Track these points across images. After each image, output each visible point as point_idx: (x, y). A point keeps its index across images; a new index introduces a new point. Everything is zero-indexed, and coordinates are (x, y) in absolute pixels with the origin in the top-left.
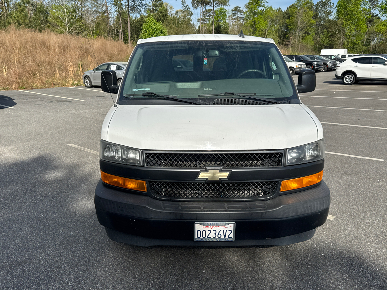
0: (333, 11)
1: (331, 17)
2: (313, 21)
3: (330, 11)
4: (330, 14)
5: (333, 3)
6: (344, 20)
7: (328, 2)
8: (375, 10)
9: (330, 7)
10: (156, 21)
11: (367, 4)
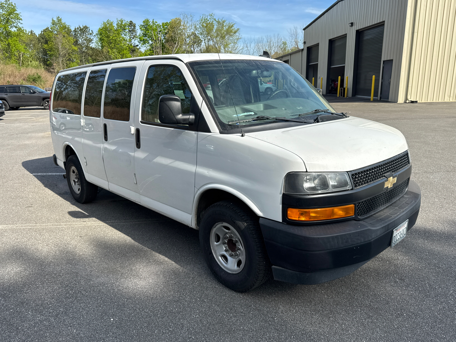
0: (93, 39)
1: (93, 45)
2: (76, 48)
3: (90, 38)
4: (91, 41)
5: (92, 31)
6: (109, 48)
7: (87, 29)
8: (135, 40)
9: (89, 34)
11: (127, 34)
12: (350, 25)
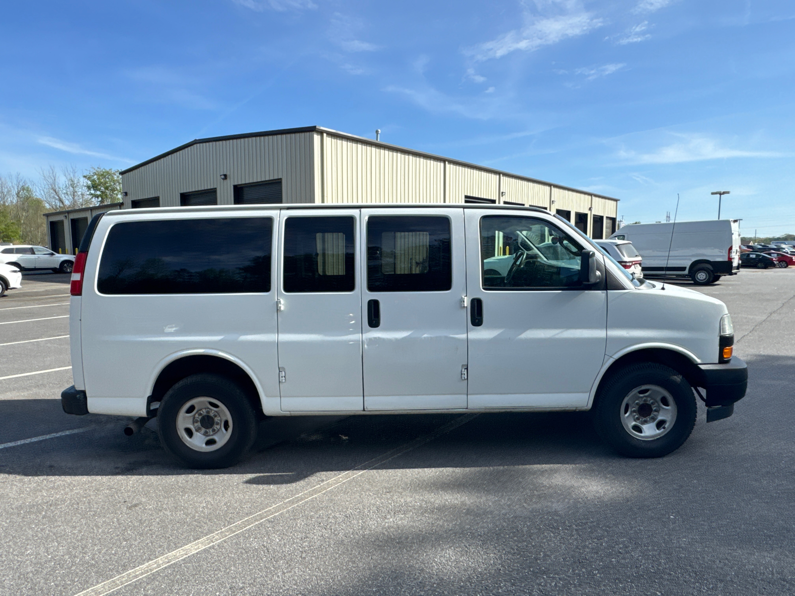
12: (223, 177)
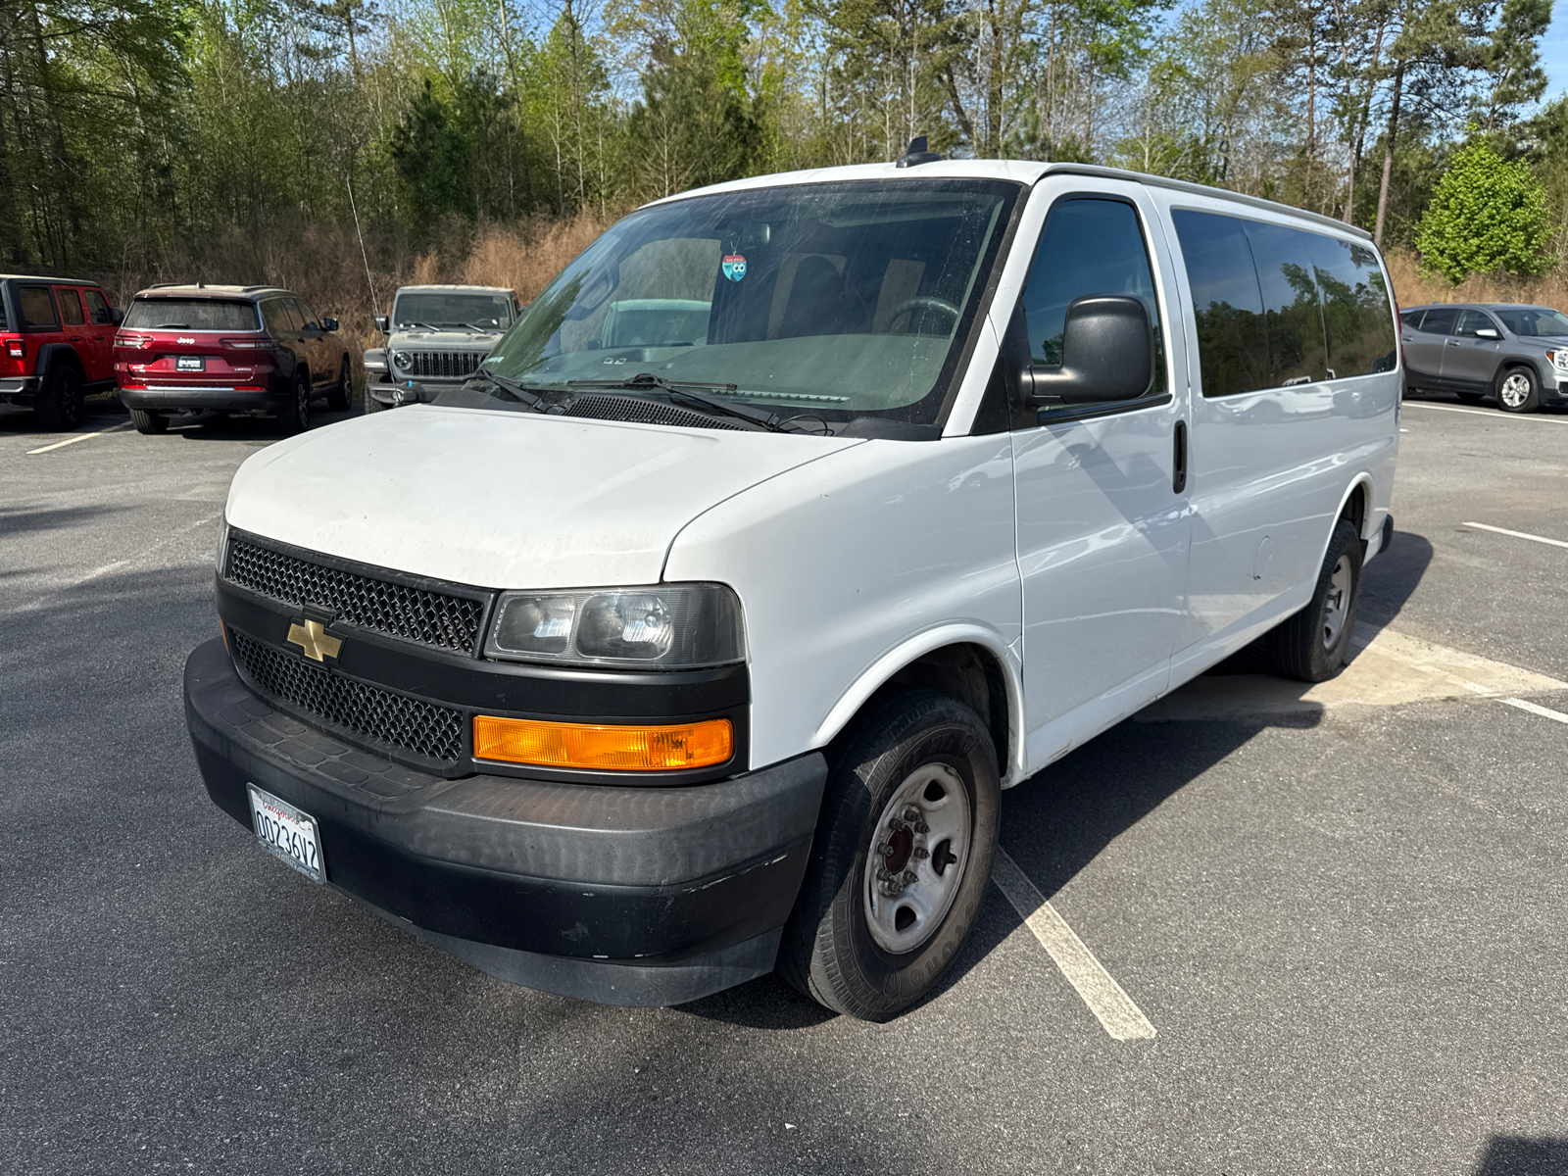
10: (1500, 160)
